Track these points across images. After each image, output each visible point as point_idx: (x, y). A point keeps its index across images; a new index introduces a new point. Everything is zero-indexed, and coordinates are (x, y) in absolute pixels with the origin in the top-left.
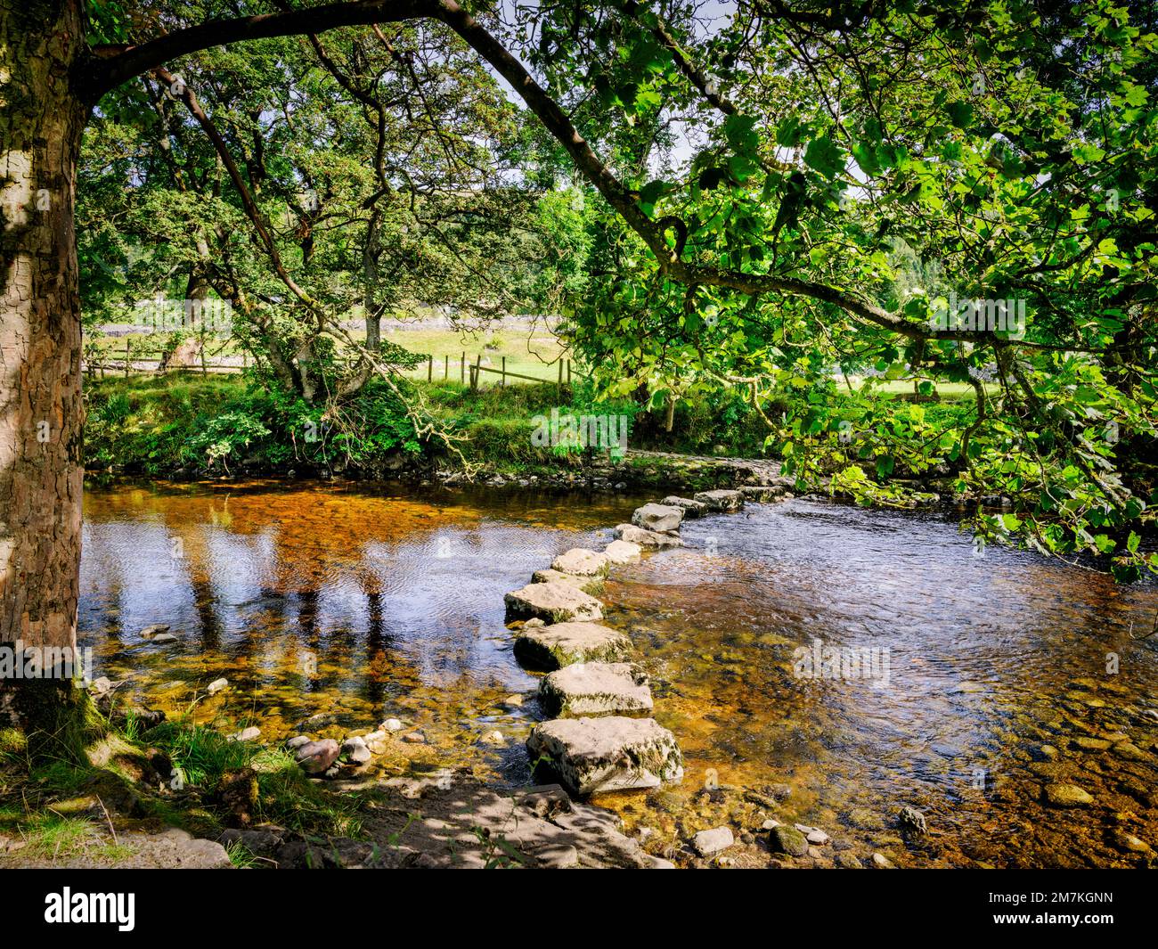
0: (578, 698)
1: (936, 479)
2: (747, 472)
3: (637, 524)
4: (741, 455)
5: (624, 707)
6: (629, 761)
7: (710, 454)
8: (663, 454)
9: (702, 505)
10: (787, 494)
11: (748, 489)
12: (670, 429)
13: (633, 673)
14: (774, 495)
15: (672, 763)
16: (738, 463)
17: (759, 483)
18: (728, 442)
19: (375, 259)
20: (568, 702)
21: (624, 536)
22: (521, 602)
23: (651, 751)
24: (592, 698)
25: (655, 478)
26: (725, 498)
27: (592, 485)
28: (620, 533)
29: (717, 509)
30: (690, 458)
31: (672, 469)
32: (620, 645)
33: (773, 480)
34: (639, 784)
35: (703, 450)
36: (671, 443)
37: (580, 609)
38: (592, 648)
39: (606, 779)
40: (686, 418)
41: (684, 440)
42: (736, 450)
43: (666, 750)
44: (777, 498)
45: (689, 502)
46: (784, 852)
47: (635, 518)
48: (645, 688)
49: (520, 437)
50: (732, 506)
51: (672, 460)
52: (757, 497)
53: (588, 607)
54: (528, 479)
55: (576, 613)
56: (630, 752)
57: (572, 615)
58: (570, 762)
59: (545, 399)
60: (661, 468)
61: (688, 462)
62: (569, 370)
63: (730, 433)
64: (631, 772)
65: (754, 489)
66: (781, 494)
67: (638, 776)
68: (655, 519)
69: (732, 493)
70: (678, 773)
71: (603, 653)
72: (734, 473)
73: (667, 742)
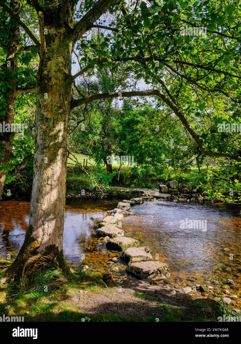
0: (134, 257)
1: (193, 194)
2: (142, 192)
3: (119, 208)
4: (138, 187)
5: (145, 259)
6: (159, 272)
7: (130, 187)
8: (117, 187)
9: (134, 202)
10: (154, 199)
11: (144, 197)
12: (118, 180)
13: (145, 250)
14: (151, 199)
15: (168, 272)
16: (139, 190)
17: (146, 196)
18: (135, 183)
19: (32, 129)
20: (132, 258)
21: (117, 212)
22: (102, 232)
23: (163, 269)
24: (137, 257)
25: (116, 195)
26: (139, 200)
27: (98, 197)
28: (116, 211)
29: (137, 203)
30: (125, 188)
31: (121, 192)
32: (136, 243)
33: (150, 195)
34: (161, 278)
35: (128, 186)
36: (119, 184)
37: (119, 233)
38: (129, 243)
39: (154, 277)
40: (122, 176)
41: (123, 183)
42: (137, 186)
43: (166, 269)
44: (152, 200)
45: (130, 202)
46: (204, 292)
47: (118, 206)
48: (149, 254)
49: (74, 183)
50: (141, 202)
51: (120, 189)
52: (147, 199)
53: (121, 232)
54: (78, 195)
55: (118, 234)
56: (158, 270)
57: (117, 235)
58: (144, 273)
59: (79, 171)
60: (117, 191)
61: (125, 189)
62: (87, 162)
63: (135, 181)
64: (159, 275)
65: (146, 197)
66: (153, 199)
67: (161, 276)
68: (124, 207)
69: (141, 199)
70: (169, 275)
71: (132, 245)
72: (139, 193)
73: (166, 267)
